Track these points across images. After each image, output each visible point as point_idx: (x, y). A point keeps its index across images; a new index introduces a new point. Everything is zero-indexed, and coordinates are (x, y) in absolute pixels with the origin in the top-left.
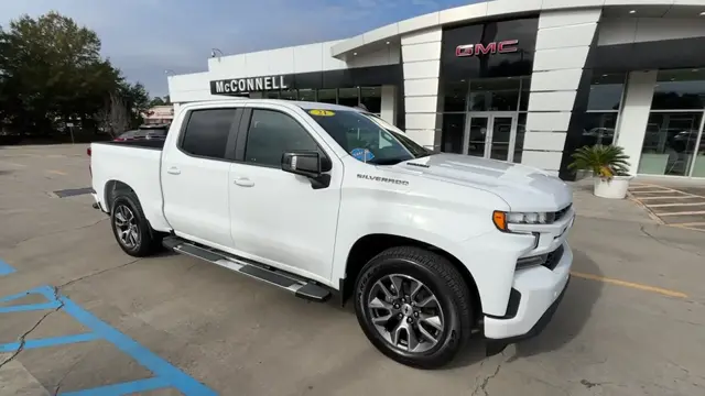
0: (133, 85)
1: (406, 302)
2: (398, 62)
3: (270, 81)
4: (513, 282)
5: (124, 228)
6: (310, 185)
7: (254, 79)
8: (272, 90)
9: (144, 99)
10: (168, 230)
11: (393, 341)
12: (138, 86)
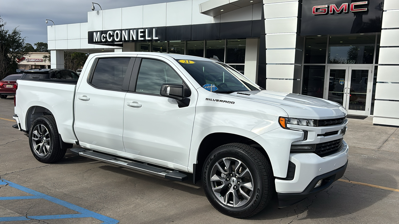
0: (10, 32)
1: (233, 176)
2: (260, 18)
3: (144, 32)
4: (290, 158)
5: (38, 142)
6: (177, 105)
7: (129, 30)
8: (145, 40)
9: (19, 45)
10: (74, 141)
11: (225, 202)
12: (15, 33)
